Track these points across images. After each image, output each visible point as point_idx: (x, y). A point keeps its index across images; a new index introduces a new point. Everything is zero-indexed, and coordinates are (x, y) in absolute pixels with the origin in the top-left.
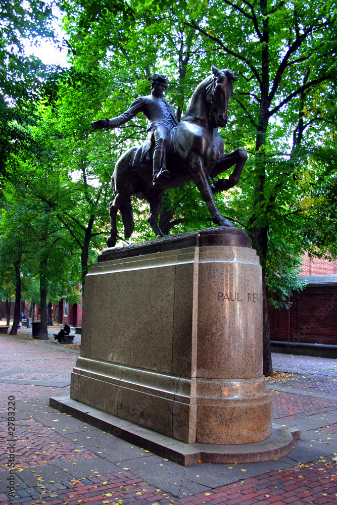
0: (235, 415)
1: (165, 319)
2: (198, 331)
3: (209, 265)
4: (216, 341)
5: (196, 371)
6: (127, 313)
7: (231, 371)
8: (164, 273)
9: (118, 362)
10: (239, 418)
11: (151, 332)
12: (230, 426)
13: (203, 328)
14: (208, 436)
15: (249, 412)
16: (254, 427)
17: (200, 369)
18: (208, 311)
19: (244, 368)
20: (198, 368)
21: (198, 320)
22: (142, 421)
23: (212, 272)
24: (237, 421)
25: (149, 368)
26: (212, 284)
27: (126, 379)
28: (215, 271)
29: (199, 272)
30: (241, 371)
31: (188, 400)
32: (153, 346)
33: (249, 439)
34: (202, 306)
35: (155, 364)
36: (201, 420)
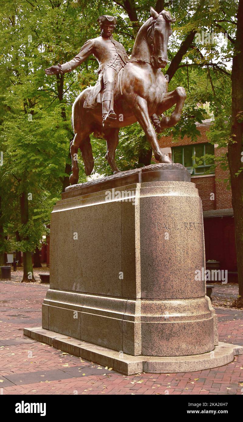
0: (174, 330)
1: (115, 249)
2: (141, 258)
3: (148, 199)
4: (156, 266)
5: (140, 293)
6: (86, 245)
7: (171, 291)
8: (113, 208)
9: (81, 291)
10: (178, 333)
11: (105, 261)
12: (171, 340)
13: (145, 255)
14: (152, 348)
15: (187, 328)
16: (193, 341)
17: (143, 291)
18: (149, 240)
19: (182, 289)
20: (142, 290)
21: (141, 248)
22: (100, 341)
23: (151, 205)
24: (176, 335)
25: (104, 294)
26: (151, 216)
27: (87, 305)
28: (154, 204)
29: (140, 206)
30: (180, 291)
31: (133, 318)
32: (107, 273)
33: (188, 351)
34: (143, 236)
35: (109, 290)
36: (145, 335)
